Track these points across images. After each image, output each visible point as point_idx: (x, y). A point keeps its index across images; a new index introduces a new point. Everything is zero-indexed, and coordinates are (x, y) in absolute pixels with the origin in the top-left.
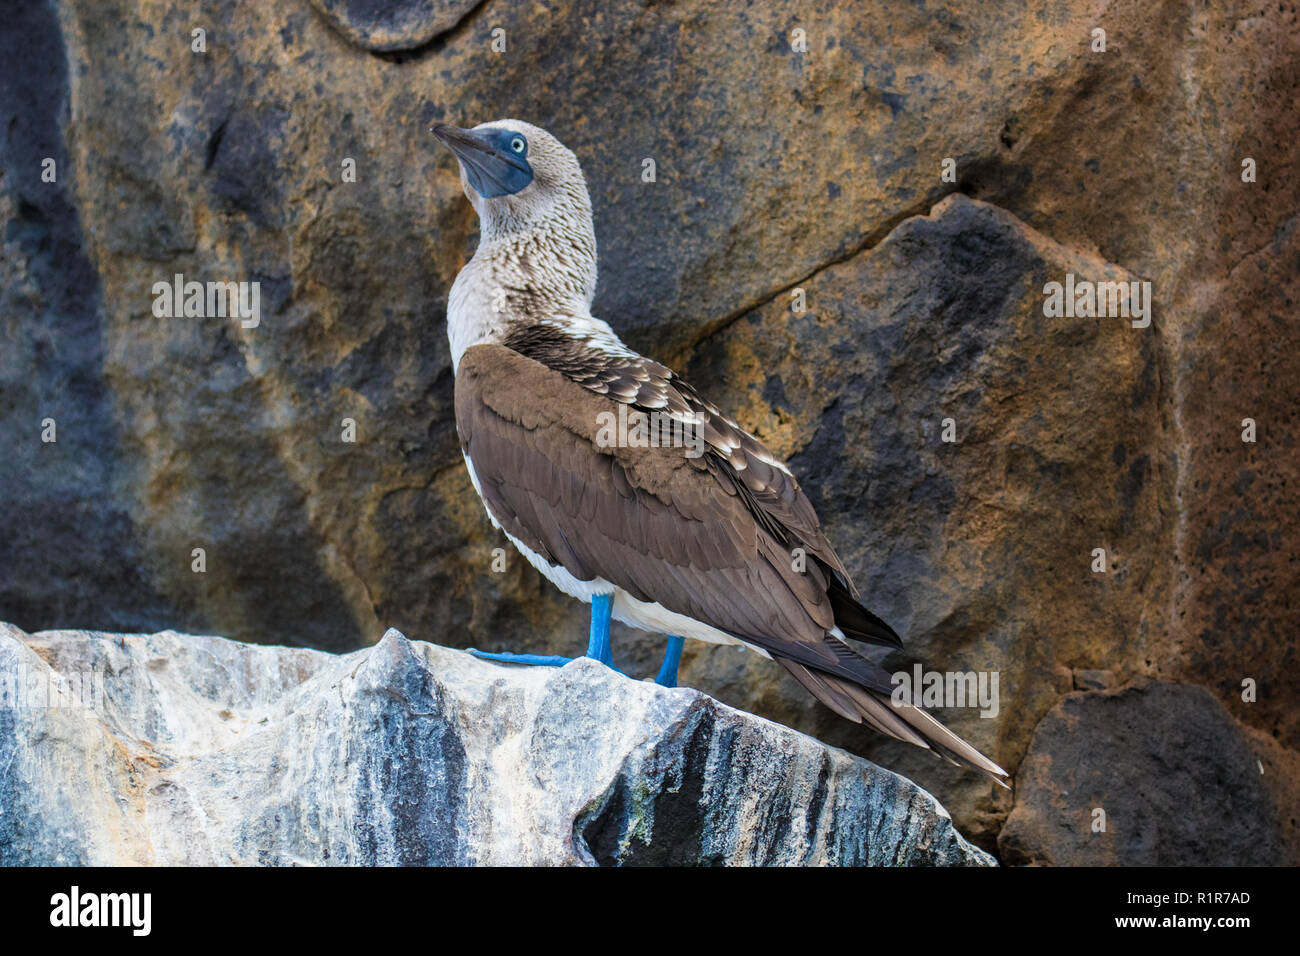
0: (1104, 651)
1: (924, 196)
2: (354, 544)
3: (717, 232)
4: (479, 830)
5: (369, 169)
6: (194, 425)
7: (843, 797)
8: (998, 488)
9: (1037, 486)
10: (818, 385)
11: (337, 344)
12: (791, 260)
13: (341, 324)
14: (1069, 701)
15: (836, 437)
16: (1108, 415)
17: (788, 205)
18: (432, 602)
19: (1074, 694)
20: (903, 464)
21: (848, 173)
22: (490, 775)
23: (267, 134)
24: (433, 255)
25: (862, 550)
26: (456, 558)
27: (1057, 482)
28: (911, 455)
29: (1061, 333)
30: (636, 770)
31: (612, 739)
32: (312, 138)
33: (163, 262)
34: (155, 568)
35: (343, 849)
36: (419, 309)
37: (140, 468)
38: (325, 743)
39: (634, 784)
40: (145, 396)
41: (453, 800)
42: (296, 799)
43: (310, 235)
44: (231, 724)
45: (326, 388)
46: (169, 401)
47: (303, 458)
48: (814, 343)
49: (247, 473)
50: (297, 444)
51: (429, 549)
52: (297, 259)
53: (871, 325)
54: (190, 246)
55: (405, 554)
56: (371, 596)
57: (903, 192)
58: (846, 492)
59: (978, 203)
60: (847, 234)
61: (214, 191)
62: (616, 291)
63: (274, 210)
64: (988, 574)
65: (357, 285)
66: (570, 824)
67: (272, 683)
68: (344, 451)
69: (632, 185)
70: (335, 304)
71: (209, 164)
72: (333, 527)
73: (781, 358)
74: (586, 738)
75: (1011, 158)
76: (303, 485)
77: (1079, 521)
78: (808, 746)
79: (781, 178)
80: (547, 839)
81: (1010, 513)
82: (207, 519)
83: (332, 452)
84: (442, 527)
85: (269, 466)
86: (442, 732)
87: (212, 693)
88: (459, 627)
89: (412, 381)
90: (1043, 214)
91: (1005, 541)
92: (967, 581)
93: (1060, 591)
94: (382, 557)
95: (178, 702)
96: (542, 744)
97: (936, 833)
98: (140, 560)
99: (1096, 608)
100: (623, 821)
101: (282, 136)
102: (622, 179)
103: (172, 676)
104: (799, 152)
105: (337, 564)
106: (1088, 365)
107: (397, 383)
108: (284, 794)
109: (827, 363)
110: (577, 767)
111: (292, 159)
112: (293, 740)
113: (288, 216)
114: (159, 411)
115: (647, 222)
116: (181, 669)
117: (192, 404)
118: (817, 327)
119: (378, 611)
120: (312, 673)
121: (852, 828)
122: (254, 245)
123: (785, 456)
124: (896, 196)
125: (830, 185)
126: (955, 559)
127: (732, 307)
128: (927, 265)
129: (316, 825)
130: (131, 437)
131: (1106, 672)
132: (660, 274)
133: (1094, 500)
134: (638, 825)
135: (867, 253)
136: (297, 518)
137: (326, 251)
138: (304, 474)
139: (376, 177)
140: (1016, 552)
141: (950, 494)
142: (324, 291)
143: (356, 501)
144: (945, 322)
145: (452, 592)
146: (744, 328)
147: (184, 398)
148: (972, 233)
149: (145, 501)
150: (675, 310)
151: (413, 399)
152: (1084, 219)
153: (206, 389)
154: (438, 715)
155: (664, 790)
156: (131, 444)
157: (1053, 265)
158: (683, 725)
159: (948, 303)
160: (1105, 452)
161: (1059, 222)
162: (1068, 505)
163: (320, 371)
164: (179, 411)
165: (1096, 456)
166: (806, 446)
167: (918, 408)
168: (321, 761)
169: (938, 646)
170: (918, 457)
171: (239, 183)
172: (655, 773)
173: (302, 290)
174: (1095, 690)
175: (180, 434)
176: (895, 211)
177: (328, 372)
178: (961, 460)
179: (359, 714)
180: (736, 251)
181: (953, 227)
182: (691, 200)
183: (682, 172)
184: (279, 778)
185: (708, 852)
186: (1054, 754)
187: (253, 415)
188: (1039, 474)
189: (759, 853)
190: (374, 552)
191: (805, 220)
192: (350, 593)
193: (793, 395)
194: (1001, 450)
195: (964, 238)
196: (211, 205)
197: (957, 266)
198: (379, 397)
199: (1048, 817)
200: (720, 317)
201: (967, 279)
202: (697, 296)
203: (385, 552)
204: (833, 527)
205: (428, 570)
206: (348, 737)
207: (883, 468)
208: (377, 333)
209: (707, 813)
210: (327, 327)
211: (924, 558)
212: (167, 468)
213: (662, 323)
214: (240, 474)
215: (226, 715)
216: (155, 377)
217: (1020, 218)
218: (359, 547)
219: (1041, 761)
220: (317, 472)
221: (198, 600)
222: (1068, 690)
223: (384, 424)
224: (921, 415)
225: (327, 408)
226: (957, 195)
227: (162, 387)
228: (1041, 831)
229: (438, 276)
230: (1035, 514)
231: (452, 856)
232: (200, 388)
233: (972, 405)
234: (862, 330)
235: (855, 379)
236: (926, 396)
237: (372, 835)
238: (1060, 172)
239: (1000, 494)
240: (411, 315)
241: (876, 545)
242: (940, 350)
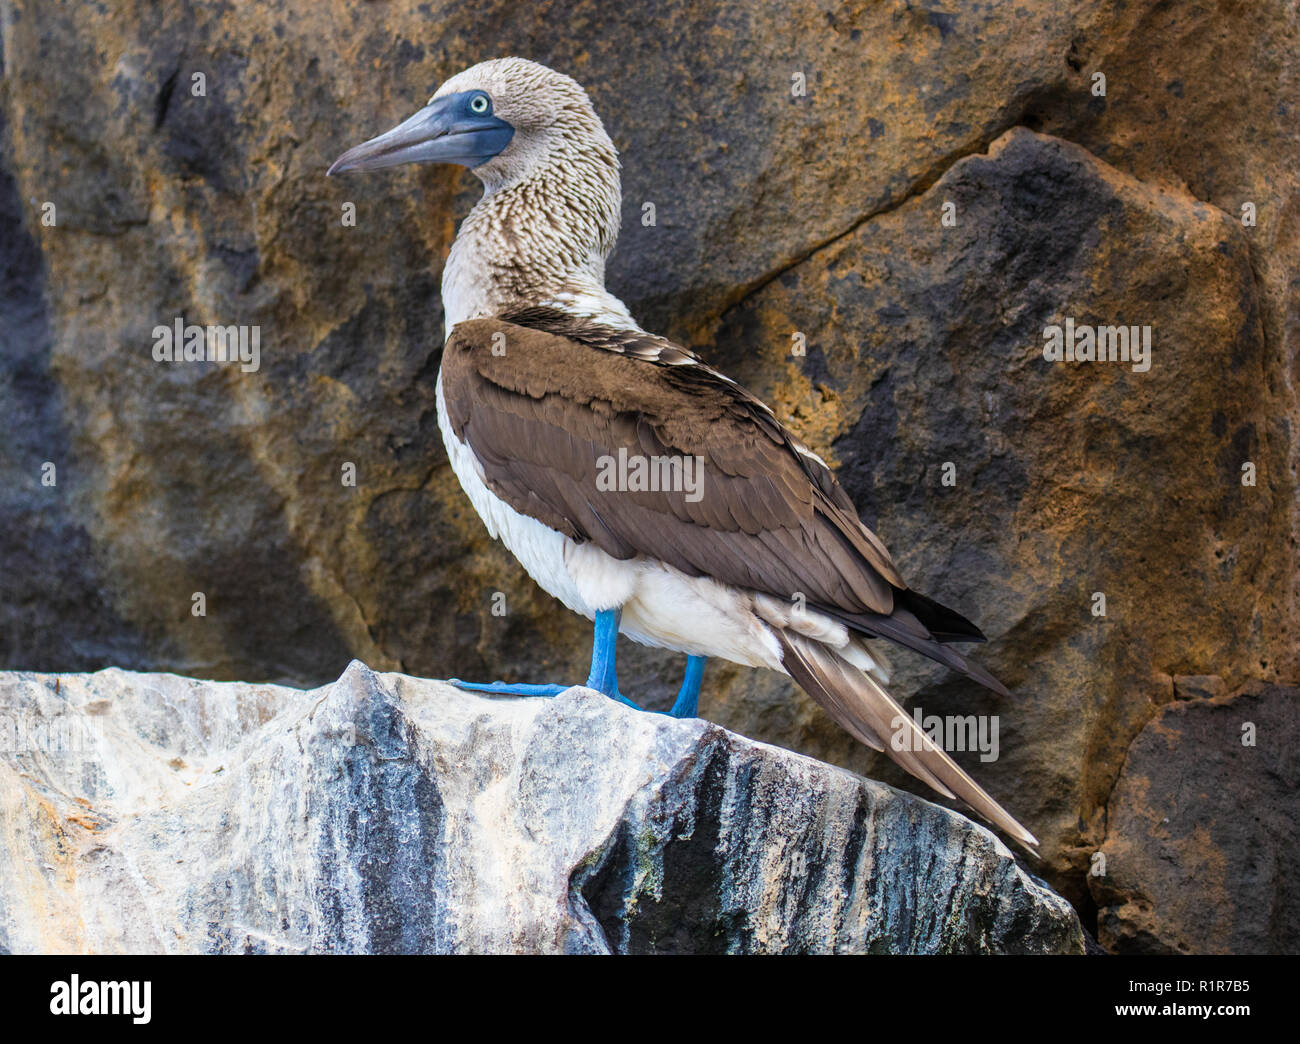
0: (1210, 653)
1: (980, 131)
2: (342, 556)
3: (743, 181)
4: (460, 891)
5: (339, 121)
6: (154, 424)
7: (884, 838)
8: (1077, 469)
9: (1123, 465)
10: (864, 356)
11: (312, 325)
12: (828, 211)
13: (316, 302)
14: (1169, 713)
15: (886, 415)
16: (1202, 379)
17: (824, 147)
18: (433, 621)
19: (1174, 705)
20: (965, 444)
21: (891, 107)
22: (471, 827)
23: (223, 84)
24: (416, 219)
25: (921, 546)
26: (459, 570)
27: (1146, 458)
28: (973, 434)
29: (1144, 286)
30: (640, 815)
31: (612, 779)
32: (274, 87)
33: (114, 236)
34: (119, 590)
35: (304, 918)
36: (402, 283)
37: (96, 475)
38: (281, 796)
39: (639, 832)
40: (99, 392)
41: (429, 857)
42: (249, 861)
43: (276, 200)
44: (182, 774)
45: (302, 377)
46: (126, 397)
47: (279, 459)
48: (858, 306)
49: (217, 478)
50: (272, 442)
51: (428, 559)
52: (262, 228)
53: (923, 284)
54: (142, 217)
55: (400, 566)
56: (364, 617)
57: (955, 128)
58: (900, 479)
59: (1043, 138)
60: (893, 179)
61: (167, 152)
62: (629, 253)
63: (235, 172)
64: (1068, 569)
65: (332, 257)
66: (565, 881)
67: (229, 725)
68: (326, 450)
69: (643, 130)
70: (308, 279)
71: (160, 122)
72: (317, 538)
73: (822, 326)
74: (582, 780)
75: (1080, 84)
76: (280, 490)
77: (1173, 503)
78: (840, 781)
79: (815, 116)
80: (538, 900)
81: (1092, 497)
82: (174, 533)
83: (311, 451)
84: (442, 533)
85: (241, 469)
86: (415, 778)
87: (162, 739)
88: (466, 648)
89: (399, 366)
90: (1119, 148)
91: (1087, 531)
92: (1043, 578)
93: (1154, 586)
94: (374, 570)
95: (120, 751)
96: (531, 788)
97: (997, 876)
98: (101, 582)
99: (1197, 604)
100: (628, 876)
101: (241, 87)
102: (632, 123)
103: (115, 721)
104: (834, 85)
105: (324, 580)
106: (1178, 321)
107: (382, 369)
108: (236, 856)
109: (873, 329)
110: (572, 813)
111: (252, 112)
112: (245, 793)
113: (251, 180)
114: (115, 409)
115: (662, 173)
116: (126, 712)
117: (152, 399)
118: (861, 288)
119: (373, 632)
120: (274, 713)
121: (896, 874)
122: (215, 214)
123: (830, 439)
124: (947, 133)
125: (871, 122)
126: (1028, 553)
127: (763, 268)
128: (986, 212)
129: (273, 891)
130: (85, 440)
131: (1213, 678)
132: (679, 232)
133: (1191, 479)
134: (645, 878)
135: (917, 200)
136: (275, 528)
137: (295, 219)
138: (281, 476)
139: (348, 130)
140: (1100, 542)
141: (1021, 477)
142: (294, 264)
143: (341, 507)
144: (1008, 277)
145: (456, 609)
146: (779, 293)
147: (142, 395)
148: (1037, 172)
149: (104, 513)
150: (698, 273)
151: (400, 387)
152: (1168, 151)
153: (167, 381)
154: (410, 759)
155: (674, 837)
156: (86, 448)
157: (1132, 206)
158: (692, 762)
159: (1011, 255)
160: (1201, 422)
161: (1139, 156)
162: (1159, 485)
163: (294, 356)
164: (137, 408)
165: (1191, 426)
166: (853, 427)
167: (982, 378)
168: (277, 817)
169: (1012, 654)
170: (982, 437)
171: (194, 143)
172: (663, 818)
173: (270, 264)
174: (1200, 699)
175: (138, 433)
176: (947, 150)
177: (303, 359)
178: (1033, 438)
179: (320, 762)
180: (765, 203)
181: (1015, 166)
182: (712, 145)
183: (700, 112)
184: (230, 838)
185: (728, 907)
186: (1152, 776)
187: (221, 411)
188: (1124, 451)
189: (788, 906)
190: (365, 565)
191: (843, 164)
192: (340, 613)
193: (837, 368)
194: (1079, 423)
195: (1028, 178)
196: (164, 168)
197: (1021, 212)
198: (363, 385)
199: (1146, 850)
200: (750, 280)
201: (1033, 227)
202: (723, 257)
203: (378, 565)
204: (886, 521)
205: (427, 584)
206: (307, 788)
207: (942, 449)
208: (357, 312)
209: (725, 862)
210: (299, 306)
211: (993, 553)
212: (127, 473)
213: (682, 289)
214: (209, 479)
215: (177, 764)
216: (109, 370)
217: (1092, 152)
218: (348, 560)
219: (1137, 784)
220: (296, 474)
221: (170, 627)
222: (1168, 700)
223: (369, 416)
224: (984, 387)
225: (304, 400)
226: (1019, 129)
227: (117, 381)
228: (1137, 866)
229: (423, 243)
230: (1121, 497)
231: (429, 922)
232: (159, 381)
233: (1043, 373)
234: (913, 289)
235: (906, 347)
236: (989, 365)
237: (337, 900)
238: (1138, 98)
239: (1079, 475)
240: (394, 290)
241: (935, 540)
242: (1004, 310)
